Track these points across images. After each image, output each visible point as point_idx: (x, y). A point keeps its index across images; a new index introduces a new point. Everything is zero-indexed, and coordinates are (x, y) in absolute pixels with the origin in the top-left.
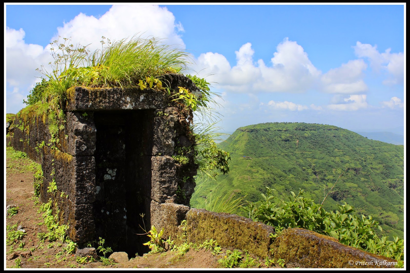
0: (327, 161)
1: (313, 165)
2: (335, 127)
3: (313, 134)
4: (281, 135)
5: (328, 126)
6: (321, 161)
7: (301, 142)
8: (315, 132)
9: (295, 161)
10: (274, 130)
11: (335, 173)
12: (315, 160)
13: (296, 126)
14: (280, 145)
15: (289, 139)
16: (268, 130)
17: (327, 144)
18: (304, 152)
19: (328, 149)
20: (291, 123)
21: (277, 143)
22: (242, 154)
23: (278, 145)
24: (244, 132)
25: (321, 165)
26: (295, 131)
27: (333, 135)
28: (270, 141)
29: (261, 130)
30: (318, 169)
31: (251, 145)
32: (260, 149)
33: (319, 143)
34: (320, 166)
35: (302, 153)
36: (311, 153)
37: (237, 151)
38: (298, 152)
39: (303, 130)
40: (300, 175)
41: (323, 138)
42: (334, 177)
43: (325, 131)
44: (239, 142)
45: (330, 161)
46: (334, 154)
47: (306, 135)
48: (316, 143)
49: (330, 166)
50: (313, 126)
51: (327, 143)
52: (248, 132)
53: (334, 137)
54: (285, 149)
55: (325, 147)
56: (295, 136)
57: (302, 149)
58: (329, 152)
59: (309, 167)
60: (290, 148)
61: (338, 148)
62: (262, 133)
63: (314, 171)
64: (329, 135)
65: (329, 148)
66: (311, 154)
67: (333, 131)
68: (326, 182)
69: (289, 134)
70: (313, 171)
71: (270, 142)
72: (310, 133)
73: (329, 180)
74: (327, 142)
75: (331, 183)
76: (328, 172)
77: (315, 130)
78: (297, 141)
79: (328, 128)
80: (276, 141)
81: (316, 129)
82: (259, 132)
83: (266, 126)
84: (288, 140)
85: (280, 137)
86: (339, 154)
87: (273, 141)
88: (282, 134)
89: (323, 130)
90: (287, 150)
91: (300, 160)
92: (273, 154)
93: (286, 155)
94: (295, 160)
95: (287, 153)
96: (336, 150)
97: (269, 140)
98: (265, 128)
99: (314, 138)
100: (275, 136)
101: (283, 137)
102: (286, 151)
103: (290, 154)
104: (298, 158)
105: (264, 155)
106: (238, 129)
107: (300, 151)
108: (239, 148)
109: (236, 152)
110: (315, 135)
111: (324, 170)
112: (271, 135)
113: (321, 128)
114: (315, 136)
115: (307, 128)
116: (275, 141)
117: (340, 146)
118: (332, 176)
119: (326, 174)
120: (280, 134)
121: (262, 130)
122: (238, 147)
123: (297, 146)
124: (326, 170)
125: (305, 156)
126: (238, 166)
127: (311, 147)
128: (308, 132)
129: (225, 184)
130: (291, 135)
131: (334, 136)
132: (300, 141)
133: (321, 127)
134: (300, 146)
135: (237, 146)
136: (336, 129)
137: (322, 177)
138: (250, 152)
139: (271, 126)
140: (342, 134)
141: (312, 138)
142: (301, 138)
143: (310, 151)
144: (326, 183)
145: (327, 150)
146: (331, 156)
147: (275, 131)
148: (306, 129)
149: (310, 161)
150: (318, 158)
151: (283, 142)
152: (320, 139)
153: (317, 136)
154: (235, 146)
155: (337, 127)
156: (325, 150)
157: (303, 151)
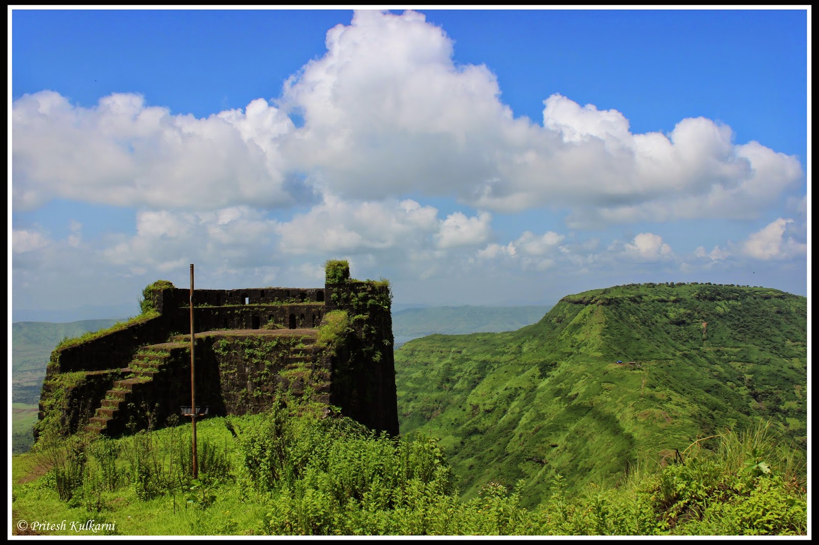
0: (780, 369)
1: (748, 377)
2: (777, 291)
3: (733, 308)
4: (667, 311)
5: (762, 290)
6: (764, 368)
7: (713, 325)
8: (736, 303)
9: (708, 369)
10: (652, 299)
11: (801, 396)
12: (749, 367)
13: (698, 291)
14: (668, 333)
15: (684, 319)
16: (638, 299)
17: (768, 330)
18: (722, 349)
19: (771, 341)
20: (684, 284)
21: (662, 329)
22: (599, 354)
23: (665, 333)
24: (594, 305)
25: (767, 378)
26: (697, 302)
27: (775, 309)
28: (647, 324)
29: (625, 301)
30: (761, 386)
31: (612, 335)
32: (634, 344)
33: (750, 327)
34: (764, 380)
35: (719, 351)
36: (738, 349)
37: (584, 348)
38: (707, 348)
39: (712, 299)
40: (732, 403)
41: (757, 316)
42: (801, 405)
43: (757, 300)
44: (584, 327)
45: (785, 369)
46: (786, 351)
47: (719, 309)
48: (743, 327)
49: (788, 379)
50: (732, 291)
51: (768, 327)
52: (603, 304)
53: (779, 315)
54: (682, 342)
55: (764, 337)
56: (699, 313)
57: (717, 342)
58: (774, 347)
59: (740, 382)
60: (690, 341)
61: (793, 337)
62: (627, 306)
63: (753, 392)
64: (768, 309)
65: (773, 338)
66: (738, 352)
67: (776, 301)
68: (782, 416)
69: (685, 308)
70: (749, 391)
71: (648, 328)
72: (728, 306)
73: (788, 411)
74: (766, 324)
75: (796, 418)
76: (785, 392)
77: (737, 300)
78: (704, 325)
79: (762, 295)
80: (658, 325)
81: (738, 297)
82: (622, 305)
83: (633, 292)
84: (683, 322)
85: (666, 316)
86: (798, 353)
87: (653, 324)
88: (669, 308)
89: (752, 298)
90: (685, 344)
91: (716, 366)
92: (663, 355)
93: (685, 355)
94: (708, 367)
95: (686, 352)
96: (789, 342)
97: (644, 323)
98: (632, 296)
99: (738, 317)
100: (655, 312)
101: (672, 315)
102: (684, 348)
103: (694, 352)
104: (712, 362)
105: (645, 357)
106: (563, 300)
107: (713, 346)
108: (586, 341)
109: (581, 350)
110: (740, 311)
111: (775, 389)
112: (645, 311)
113: (747, 294)
114: (739, 313)
115: (719, 294)
116: (655, 323)
117: (795, 333)
118: (796, 402)
119: (780, 396)
120: (664, 308)
121: (627, 300)
122: (583, 339)
123: (704, 336)
124: (780, 389)
125: (726, 357)
126: (613, 385)
127: (736, 337)
128: (722, 303)
129: (594, 430)
130: (689, 311)
131: (778, 312)
132: (710, 323)
133: (747, 292)
134: (711, 333)
135: (580, 337)
136: (781, 297)
137: (772, 404)
138: (615, 350)
139: (642, 291)
140: (795, 307)
141: (734, 318)
142: (712, 317)
143: (736, 345)
144: (782, 418)
145: (769, 342)
146: (781, 356)
147: (653, 301)
148: (718, 297)
149: (737, 368)
150: (756, 361)
151: (674, 327)
152: (750, 319)
153: (744, 313)
154: (575, 336)
155: (781, 292)
156: (765, 343)
157: (720, 347)
